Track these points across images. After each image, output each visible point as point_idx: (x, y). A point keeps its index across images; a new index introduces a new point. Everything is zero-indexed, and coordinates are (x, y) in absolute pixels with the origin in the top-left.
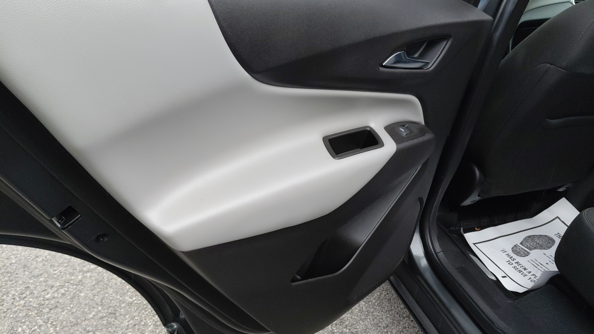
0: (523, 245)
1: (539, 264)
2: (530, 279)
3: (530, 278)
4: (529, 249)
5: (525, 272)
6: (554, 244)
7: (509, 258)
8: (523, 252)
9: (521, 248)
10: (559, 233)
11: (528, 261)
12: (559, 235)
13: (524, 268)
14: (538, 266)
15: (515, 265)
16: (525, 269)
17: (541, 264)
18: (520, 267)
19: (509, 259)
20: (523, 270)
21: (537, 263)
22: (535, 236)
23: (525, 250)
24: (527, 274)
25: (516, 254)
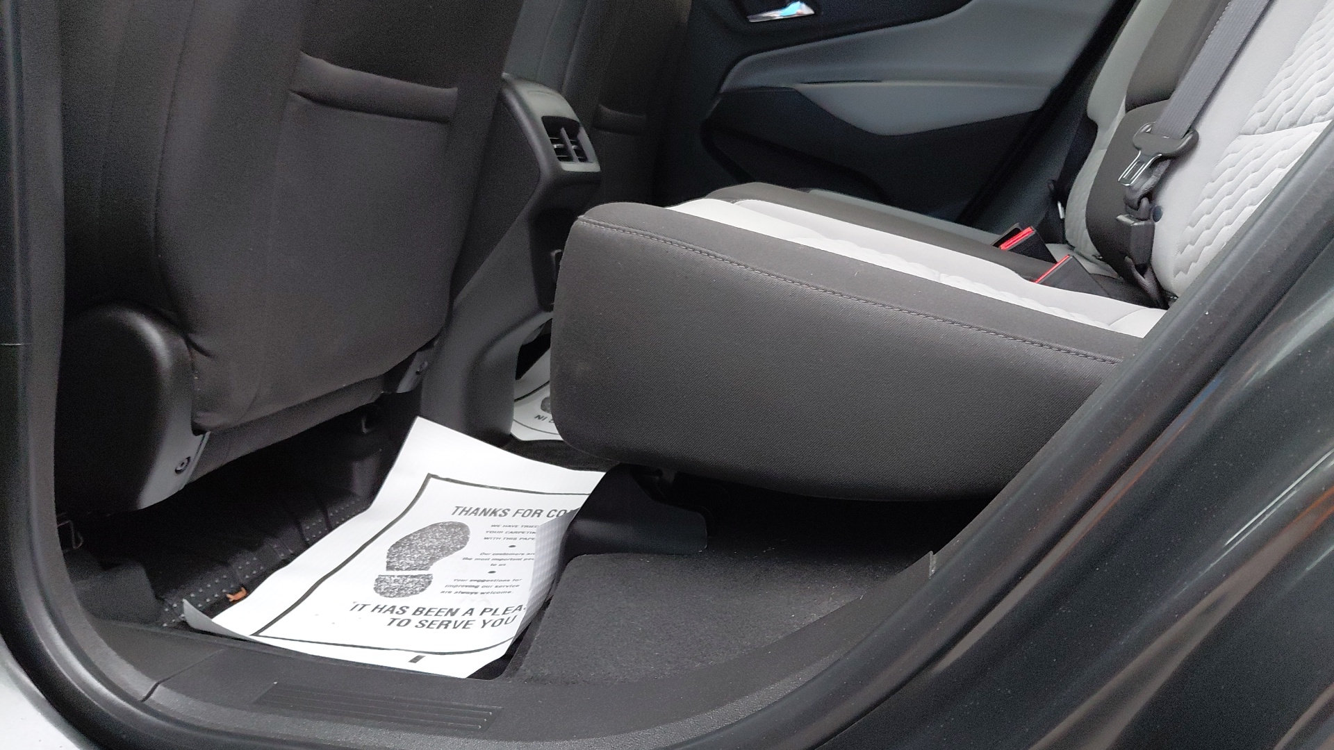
0: (398, 569)
1: (475, 584)
2: (485, 623)
3: (484, 621)
4: (420, 569)
5: (458, 617)
6: (468, 529)
7: (389, 612)
8: (410, 582)
9: (398, 576)
10: (458, 508)
11: (443, 592)
12: (460, 510)
13: (446, 611)
14: (476, 587)
15: (416, 620)
16: (452, 612)
17: (478, 581)
18: (436, 615)
19: (388, 616)
20: (449, 617)
21: (468, 583)
22: (412, 537)
23: (413, 577)
24: (467, 617)
25: (399, 595)
